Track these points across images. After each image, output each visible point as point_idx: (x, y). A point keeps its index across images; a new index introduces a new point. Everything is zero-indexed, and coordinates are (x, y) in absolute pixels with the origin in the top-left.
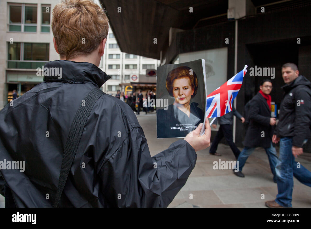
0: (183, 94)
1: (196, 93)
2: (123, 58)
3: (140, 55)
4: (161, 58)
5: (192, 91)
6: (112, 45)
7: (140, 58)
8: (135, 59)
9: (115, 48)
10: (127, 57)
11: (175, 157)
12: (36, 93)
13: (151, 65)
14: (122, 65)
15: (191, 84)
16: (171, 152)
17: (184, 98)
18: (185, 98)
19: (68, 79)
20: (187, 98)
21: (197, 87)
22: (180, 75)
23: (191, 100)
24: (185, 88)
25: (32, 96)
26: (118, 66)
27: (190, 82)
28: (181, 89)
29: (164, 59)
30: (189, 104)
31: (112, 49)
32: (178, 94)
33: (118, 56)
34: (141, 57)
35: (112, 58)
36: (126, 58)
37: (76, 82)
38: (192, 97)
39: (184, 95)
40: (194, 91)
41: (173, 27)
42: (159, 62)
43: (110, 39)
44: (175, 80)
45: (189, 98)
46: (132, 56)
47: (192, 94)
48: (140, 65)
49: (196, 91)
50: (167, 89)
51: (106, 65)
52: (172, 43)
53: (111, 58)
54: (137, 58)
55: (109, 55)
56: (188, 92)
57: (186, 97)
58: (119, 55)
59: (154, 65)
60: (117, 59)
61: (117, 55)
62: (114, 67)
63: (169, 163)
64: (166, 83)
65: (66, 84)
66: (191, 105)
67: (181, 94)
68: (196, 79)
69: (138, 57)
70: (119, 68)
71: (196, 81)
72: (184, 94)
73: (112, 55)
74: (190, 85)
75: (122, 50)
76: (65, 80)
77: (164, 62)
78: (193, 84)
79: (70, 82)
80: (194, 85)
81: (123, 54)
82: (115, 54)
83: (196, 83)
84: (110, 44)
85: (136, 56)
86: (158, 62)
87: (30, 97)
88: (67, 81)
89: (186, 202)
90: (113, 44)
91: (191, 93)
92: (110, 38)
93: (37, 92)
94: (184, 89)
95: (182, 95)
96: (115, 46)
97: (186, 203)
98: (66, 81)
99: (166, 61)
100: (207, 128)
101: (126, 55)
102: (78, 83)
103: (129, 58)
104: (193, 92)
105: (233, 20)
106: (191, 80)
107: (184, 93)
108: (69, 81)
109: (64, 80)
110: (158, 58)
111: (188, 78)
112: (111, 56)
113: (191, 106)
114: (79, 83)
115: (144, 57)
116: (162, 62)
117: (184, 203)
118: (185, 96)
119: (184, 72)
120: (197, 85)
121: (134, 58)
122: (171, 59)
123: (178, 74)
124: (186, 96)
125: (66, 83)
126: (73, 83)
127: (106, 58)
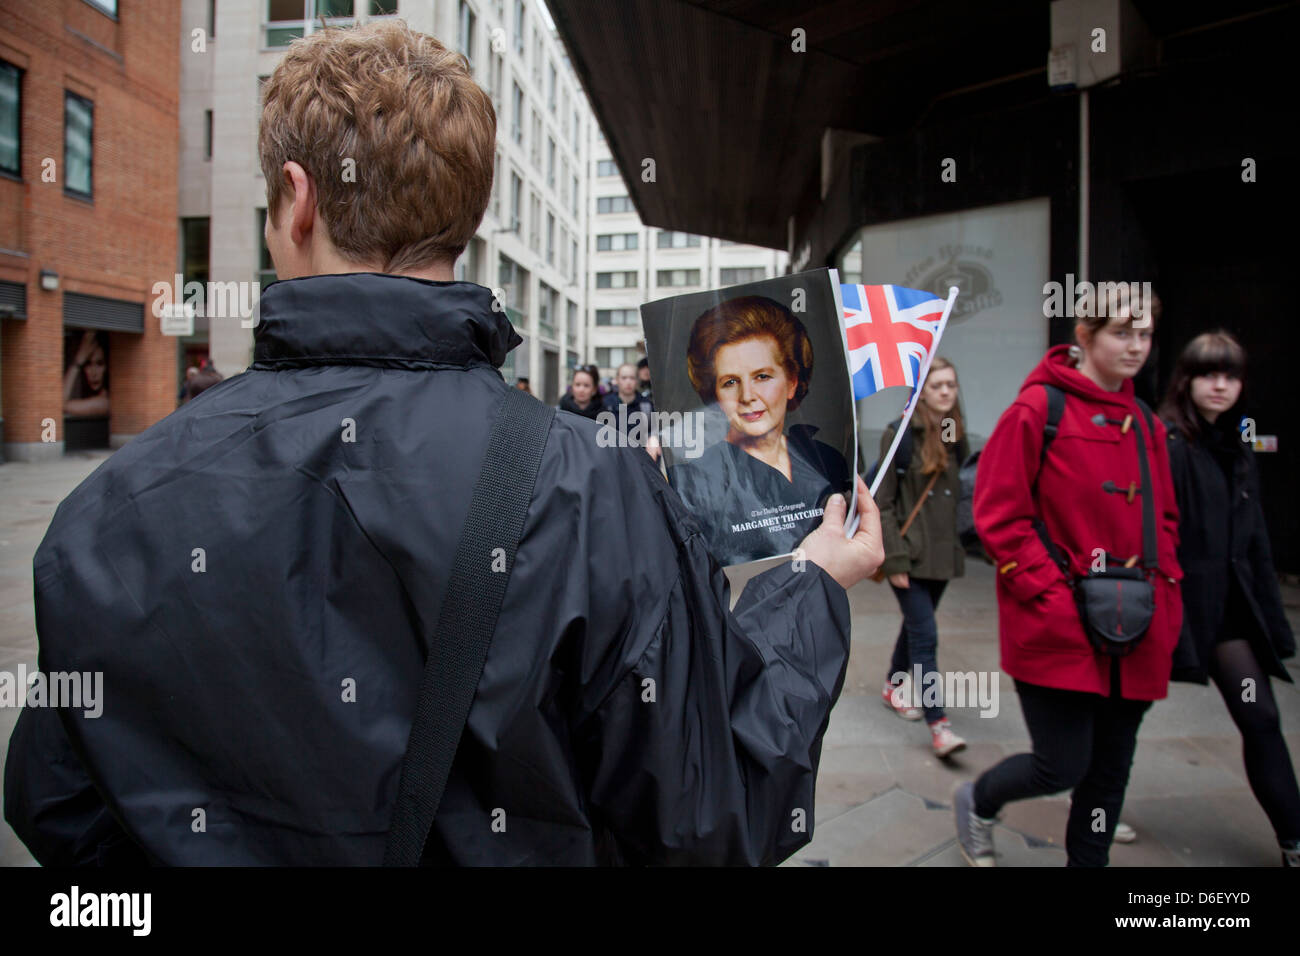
0: (755, 397)
1: (807, 392)
2: (647, 249)
3: (712, 234)
4: (791, 246)
5: (788, 385)
6: (607, 203)
7: (710, 245)
8: (693, 250)
9: (618, 212)
10: (665, 244)
11: (798, 626)
12: (251, 420)
13: (751, 270)
14: (647, 272)
15: (781, 360)
16: (777, 608)
17: (761, 413)
18: (766, 413)
19: (403, 353)
20: (773, 411)
21: (811, 367)
22: (738, 328)
23: (787, 418)
24: (761, 376)
25: (232, 433)
26: (631, 277)
27: (777, 353)
28: (747, 380)
29: (804, 248)
30: (783, 433)
31: (609, 216)
32: (737, 398)
33: (631, 241)
34: (716, 242)
35: (610, 249)
36: (659, 247)
37: (435, 366)
38: (791, 405)
39: (759, 401)
40: (796, 385)
41: (836, 125)
42: (783, 258)
43: (603, 179)
44: (718, 350)
45: (780, 411)
46: (680, 238)
47: (791, 395)
48: (710, 269)
49: (804, 384)
50: (694, 386)
51: (587, 274)
52: (833, 187)
53: (607, 246)
54: (698, 245)
55: (599, 237)
56: (775, 389)
57: (768, 410)
58: (635, 235)
59: (763, 269)
60: (627, 253)
61: (627, 235)
62: (618, 281)
63: (784, 648)
64: (689, 362)
65: (390, 371)
66: (788, 434)
67: (747, 397)
68: (806, 341)
69: (705, 240)
70: (636, 285)
71: (805, 347)
72: (760, 397)
73: (610, 236)
74: (779, 364)
75: (647, 221)
76: (387, 358)
77: (805, 257)
78: (791, 358)
79: (412, 366)
80: (795, 362)
81: (647, 234)
82: (619, 235)
83: (805, 356)
84: (600, 200)
85: (694, 237)
86: (776, 259)
87: (220, 440)
88: (394, 361)
89: (897, 786)
90: (611, 199)
91: (786, 392)
92: (599, 175)
93: (257, 416)
94: (756, 378)
95: (753, 400)
96: (619, 205)
97: (897, 790)
98: (391, 360)
99: (811, 255)
100: (867, 511)
101: (659, 234)
102: (444, 366)
103: (671, 245)
104: (793, 389)
105: (1071, 92)
106: (782, 347)
107: (759, 393)
108: (405, 363)
109: (381, 357)
110: (778, 244)
111: (768, 338)
112: (606, 241)
113: (789, 439)
114: (447, 369)
115: (726, 242)
116: (795, 257)
117: (892, 788)
118: (765, 403)
119: (751, 317)
120: (808, 359)
121: (688, 245)
122: (830, 246)
123: (730, 328)
124: (767, 406)
125: (392, 368)
126: (423, 369)
127: (587, 250)
